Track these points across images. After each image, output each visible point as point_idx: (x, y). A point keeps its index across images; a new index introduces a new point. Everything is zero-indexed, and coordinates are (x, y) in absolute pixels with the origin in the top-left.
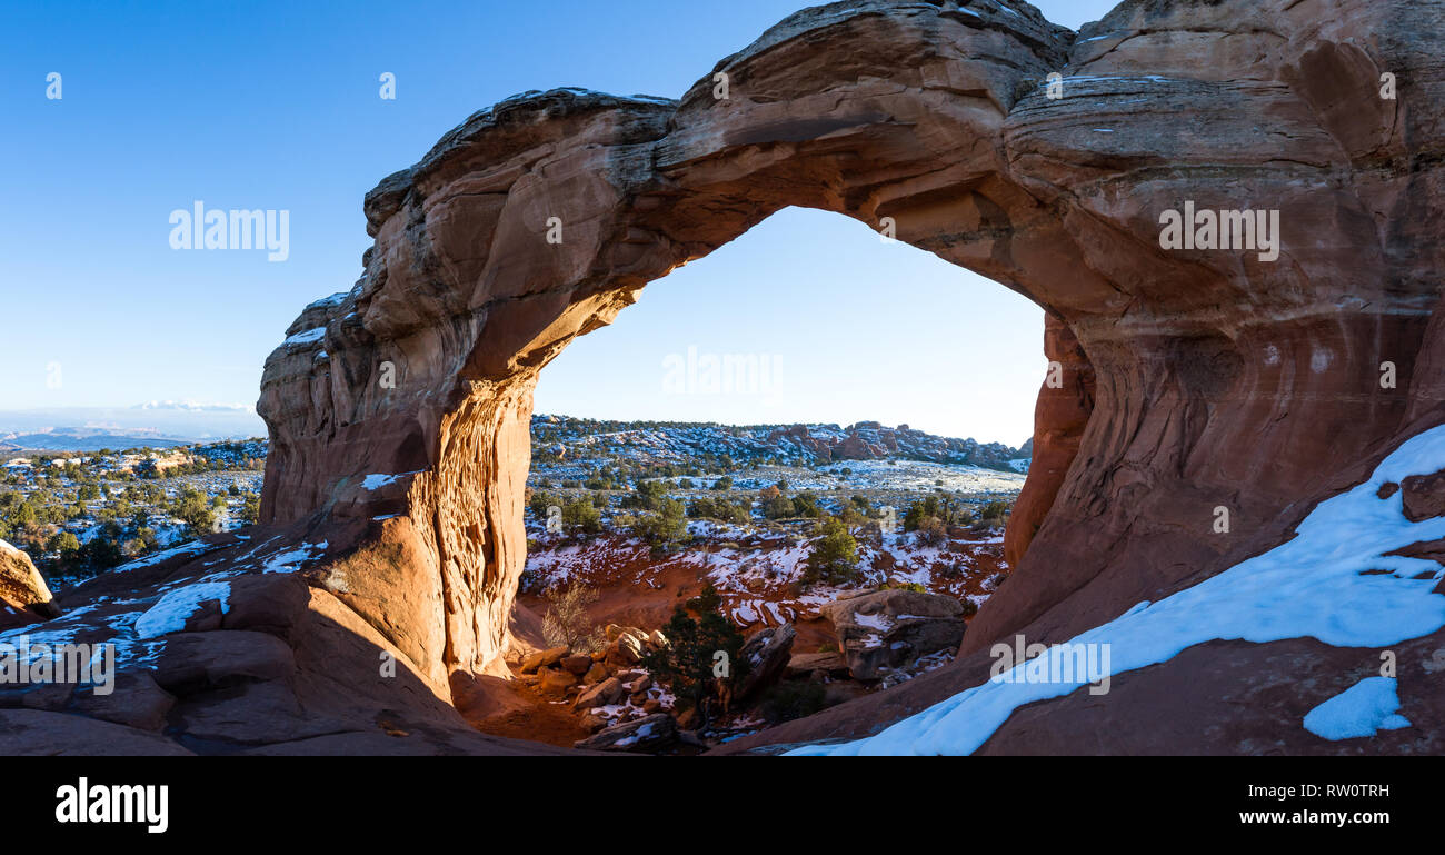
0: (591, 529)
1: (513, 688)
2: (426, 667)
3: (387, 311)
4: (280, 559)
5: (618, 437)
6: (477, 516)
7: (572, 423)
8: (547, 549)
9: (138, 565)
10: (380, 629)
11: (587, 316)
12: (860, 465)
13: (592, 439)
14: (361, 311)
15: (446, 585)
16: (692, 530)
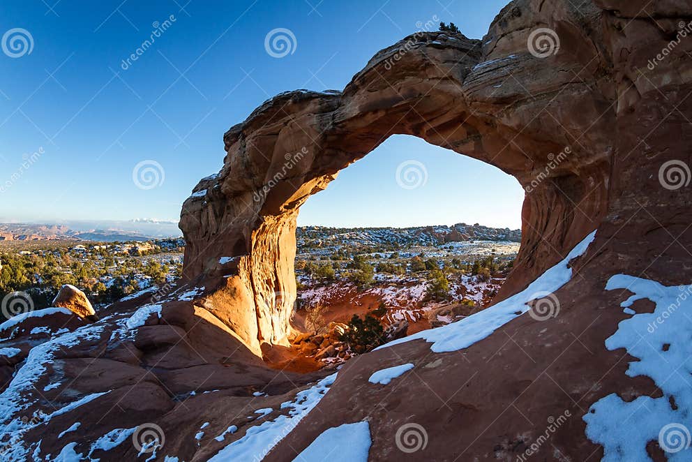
0: (330, 279)
1: (290, 351)
2: (249, 342)
3: (231, 185)
4: (185, 295)
5: (346, 235)
6: (271, 275)
7: (325, 230)
8: (311, 289)
9: (130, 298)
10: (228, 325)
11: (313, 186)
12: (458, 244)
13: (334, 237)
14: (221, 184)
15: (256, 306)
16: (376, 278)
